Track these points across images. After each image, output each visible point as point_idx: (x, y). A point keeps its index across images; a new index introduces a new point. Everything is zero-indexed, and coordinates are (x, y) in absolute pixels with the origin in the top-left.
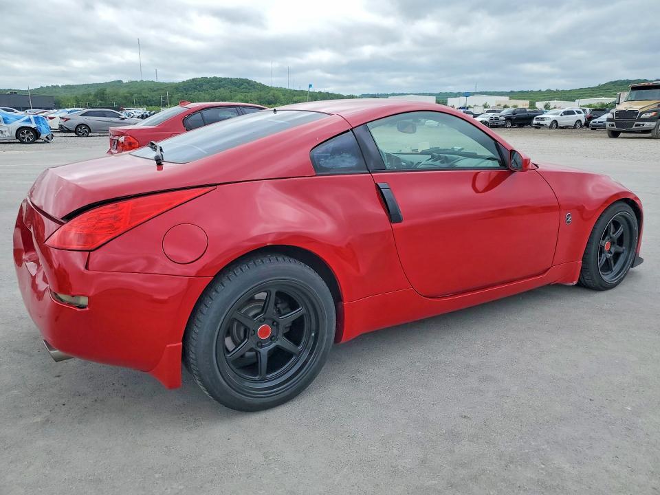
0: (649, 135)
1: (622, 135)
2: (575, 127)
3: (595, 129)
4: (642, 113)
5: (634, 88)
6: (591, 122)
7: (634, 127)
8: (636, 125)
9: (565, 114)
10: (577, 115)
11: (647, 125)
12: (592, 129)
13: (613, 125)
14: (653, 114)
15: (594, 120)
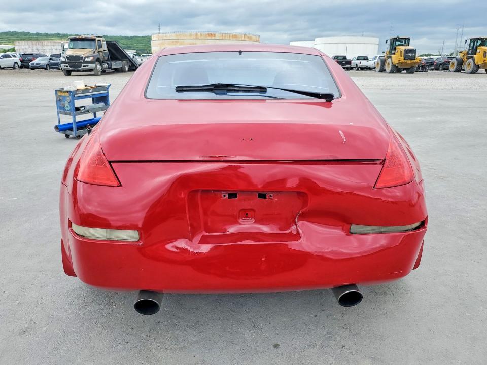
0: (92, 73)
1: (72, 73)
2: (14, 68)
3: (34, 69)
4: (85, 58)
5: (72, 40)
6: (30, 64)
7: (82, 68)
8: (84, 66)
9: (3, 58)
10: (13, 58)
11: (91, 66)
12: (32, 69)
13: (67, 67)
14: (92, 58)
15: (32, 62)
